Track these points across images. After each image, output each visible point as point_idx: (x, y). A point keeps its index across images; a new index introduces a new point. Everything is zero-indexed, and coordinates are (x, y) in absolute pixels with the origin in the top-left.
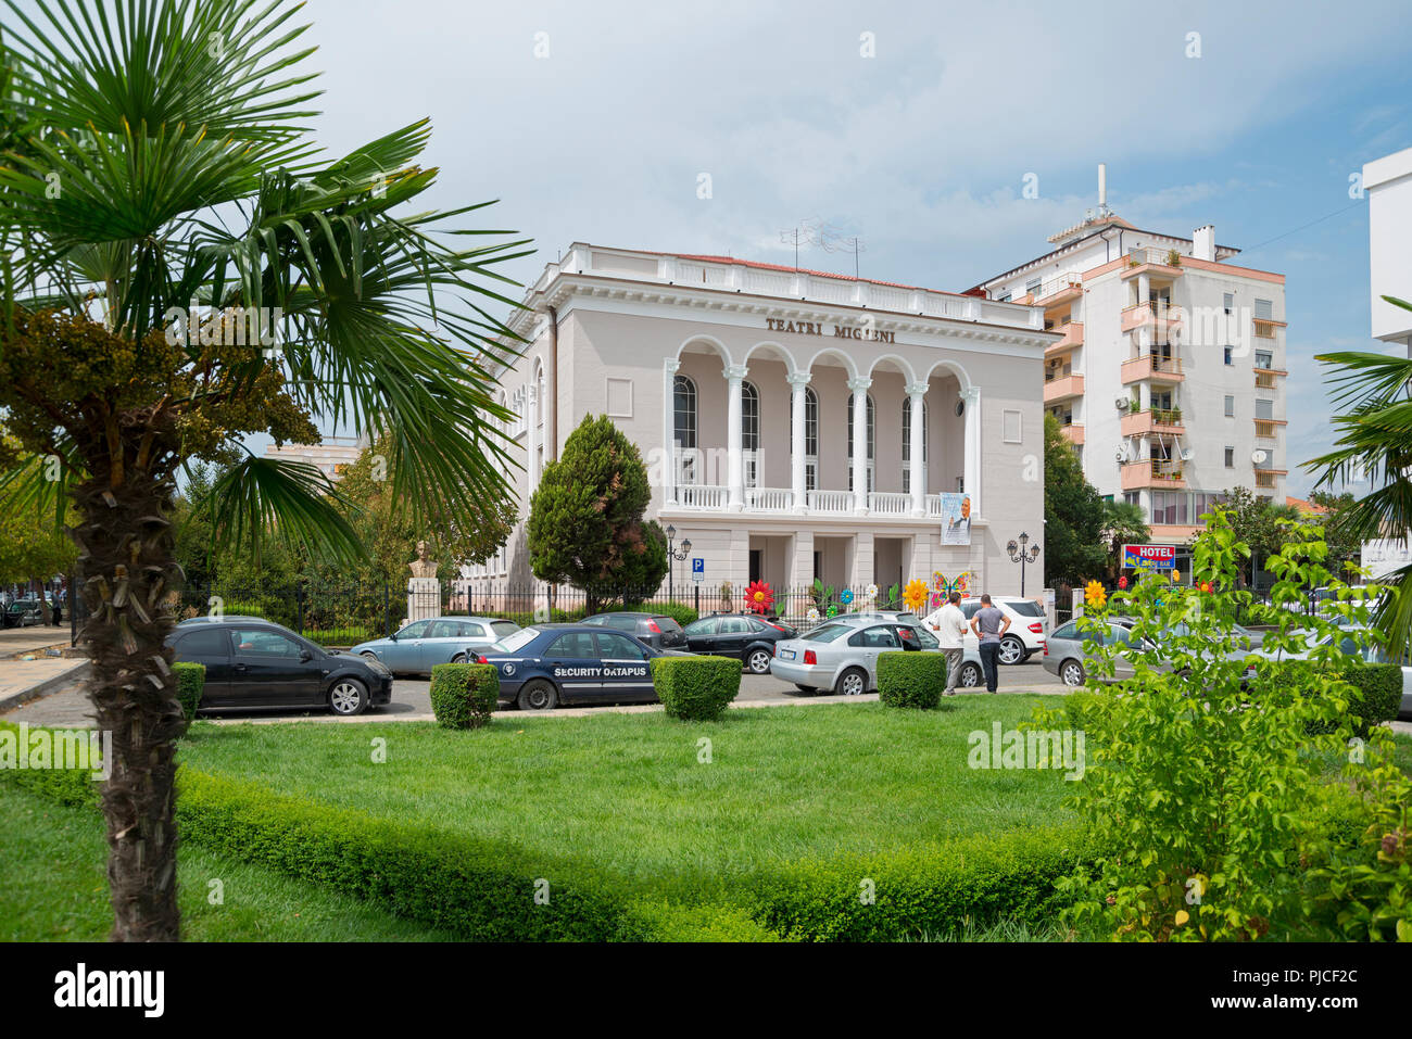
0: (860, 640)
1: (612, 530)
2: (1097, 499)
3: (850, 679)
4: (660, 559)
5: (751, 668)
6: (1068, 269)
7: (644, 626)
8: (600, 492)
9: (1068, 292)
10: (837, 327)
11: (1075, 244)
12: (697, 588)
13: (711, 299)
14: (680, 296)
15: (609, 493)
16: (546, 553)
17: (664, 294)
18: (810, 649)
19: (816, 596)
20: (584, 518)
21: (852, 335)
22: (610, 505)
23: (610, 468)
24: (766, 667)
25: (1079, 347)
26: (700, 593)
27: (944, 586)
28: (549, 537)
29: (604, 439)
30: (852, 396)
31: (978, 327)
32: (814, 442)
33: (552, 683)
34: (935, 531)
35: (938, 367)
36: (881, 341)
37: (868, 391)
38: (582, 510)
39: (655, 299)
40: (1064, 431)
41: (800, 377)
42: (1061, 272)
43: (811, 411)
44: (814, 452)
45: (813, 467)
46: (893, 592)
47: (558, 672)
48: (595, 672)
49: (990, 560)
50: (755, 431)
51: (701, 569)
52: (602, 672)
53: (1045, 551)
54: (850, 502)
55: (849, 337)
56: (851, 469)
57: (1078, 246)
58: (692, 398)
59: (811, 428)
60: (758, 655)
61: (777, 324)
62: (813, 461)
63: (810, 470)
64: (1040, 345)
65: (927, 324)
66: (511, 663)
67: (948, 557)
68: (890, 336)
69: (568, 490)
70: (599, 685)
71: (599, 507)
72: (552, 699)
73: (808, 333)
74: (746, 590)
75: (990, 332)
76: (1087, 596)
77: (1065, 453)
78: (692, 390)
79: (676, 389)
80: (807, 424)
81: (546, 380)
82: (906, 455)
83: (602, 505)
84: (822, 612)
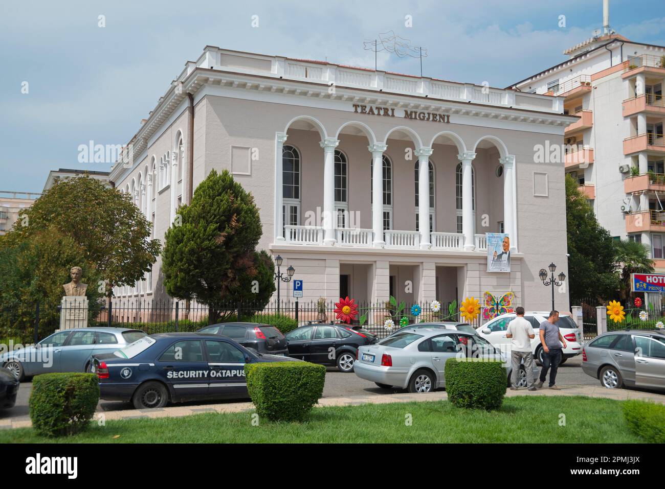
0: (428, 346)
1: (230, 257)
2: (609, 239)
3: (420, 378)
4: (269, 280)
5: (339, 367)
6: (579, 73)
7: (252, 334)
8: (221, 228)
9: (580, 89)
10: (406, 112)
11: (585, 54)
12: (297, 303)
13: (312, 90)
14: (287, 87)
15: (228, 230)
16: (177, 276)
17: (276, 85)
18: (387, 353)
19: (391, 309)
20: (208, 249)
21: (417, 117)
22: (229, 239)
23: (230, 210)
24: (351, 366)
25: (588, 129)
26: (300, 307)
27: (492, 303)
28: (179, 264)
29: (225, 189)
30: (418, 160)
31: (513, 111)
32: (389, 195)
33: (165, 385)
34: (483, 261)
35: (483, 141)
36: (440, 121)
37: (430, 158)
38: (206, 242)
39: (269, 89)
40: (580, 189)
41: (378, 148)
42: (575, 75)
43: (386, 172)
44: (389, 203)
45: (388, 213)
46: (452, 307)
47: (170, 375)
48: (203, 374)
49: (526, 283)
50: (344, 186)
51: (300, 288)
52: (209, 374)
53: (569, 278)
54: (416, 240)
55: (415, 118)
56: (417, 215)
57: (588, 55)
58: (297, 162)
59: (386, 185)
60: (345, 356)
61: (361, 108)
62: (388, 208)
63: (386, 215)
64: (561, 124)
65: (474, 110)
66: (128, 368)
67: (494, 281)
68: (446, 118)
69: (195, 227)
70: (206, 386)
71: (220, 240)
72: (163, 398)
73: (384, 115)
74: (336, 304)
75: (523, 115)
76: (609, 312)
77: (581, 205)
78: (297, 156)
79: (284, 156)
80: (384, 182)
81: (185, 147)
82: (459, 205)
83: (222, 239)
84: (396, 322)
